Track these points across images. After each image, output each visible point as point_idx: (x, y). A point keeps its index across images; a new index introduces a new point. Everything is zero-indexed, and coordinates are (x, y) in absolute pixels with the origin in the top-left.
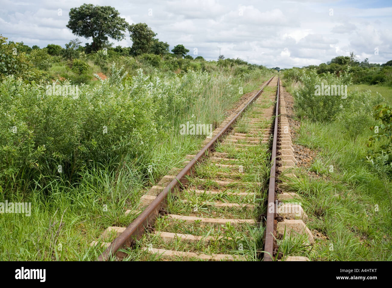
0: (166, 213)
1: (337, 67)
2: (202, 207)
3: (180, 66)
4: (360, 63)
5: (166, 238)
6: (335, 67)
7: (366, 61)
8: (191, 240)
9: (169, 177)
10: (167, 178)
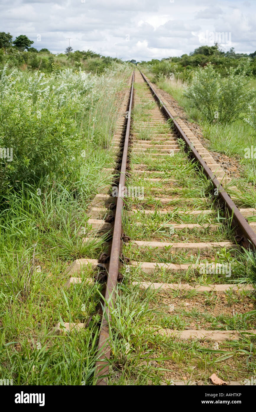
0: (129, 239)
1: (203, 59)
2: (160, 230)
3: (25, 61)
4: (226, 53)
5: (146, 268)
6: (200, 58)
7: (231, 51)
8: (174, 270)
9: (102, 197)
10: (100, 198)
